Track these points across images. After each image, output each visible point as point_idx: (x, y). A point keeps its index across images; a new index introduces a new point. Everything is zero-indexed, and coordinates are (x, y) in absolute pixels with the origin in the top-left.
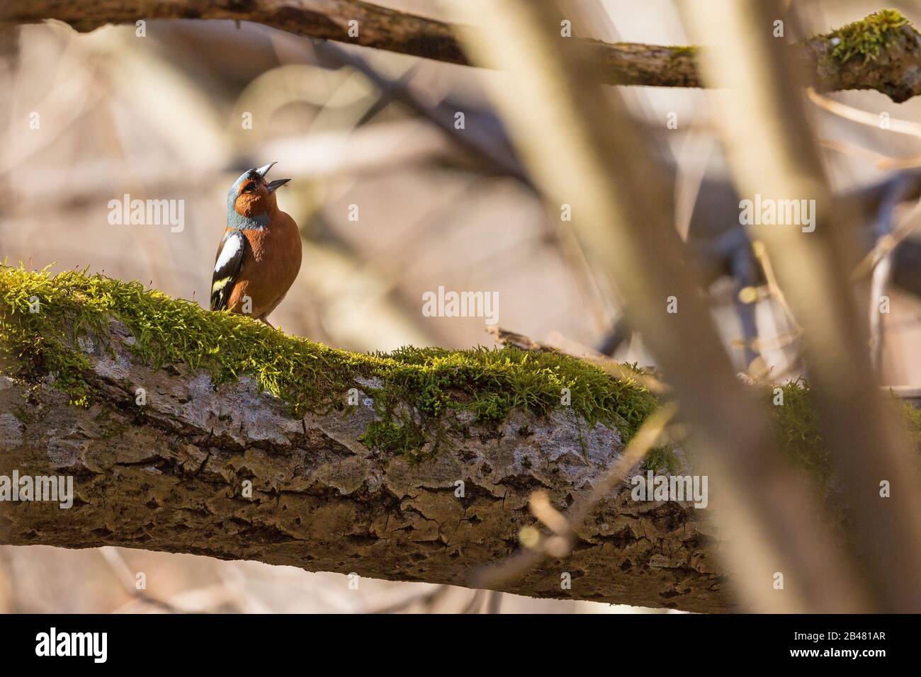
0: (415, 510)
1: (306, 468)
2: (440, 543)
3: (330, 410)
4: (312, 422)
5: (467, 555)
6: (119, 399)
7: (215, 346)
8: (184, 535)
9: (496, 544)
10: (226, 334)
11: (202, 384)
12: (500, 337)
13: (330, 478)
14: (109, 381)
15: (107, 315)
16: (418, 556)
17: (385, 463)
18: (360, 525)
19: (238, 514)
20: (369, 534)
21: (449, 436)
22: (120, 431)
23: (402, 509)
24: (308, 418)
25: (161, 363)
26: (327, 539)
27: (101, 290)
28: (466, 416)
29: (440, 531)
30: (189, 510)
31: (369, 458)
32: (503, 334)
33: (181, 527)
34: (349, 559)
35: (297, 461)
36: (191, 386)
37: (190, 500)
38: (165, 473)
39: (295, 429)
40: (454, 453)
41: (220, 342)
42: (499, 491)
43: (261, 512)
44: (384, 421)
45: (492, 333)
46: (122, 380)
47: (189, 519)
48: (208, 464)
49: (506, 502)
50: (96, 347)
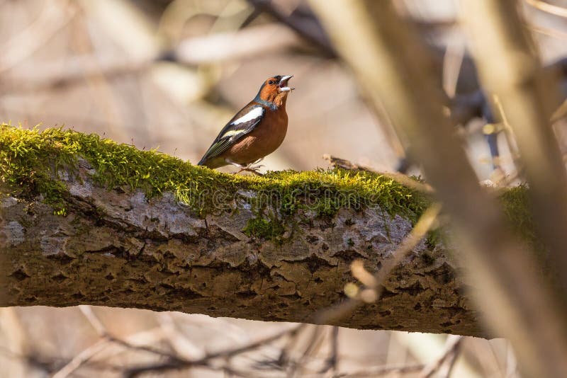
0: (280, 275)
1: (208, 251)
2: (296, 296)
3: (223, 212)
4: (211, 221)
5: (315, 304)
6: (86, 210)
7: (147, 174)
8: (131, 296)
9: (333, 295)
10: (153, 165)
11: (139, 198)
12: (332, 162)
13: (224, 256)
14: (79, 198)
15: (77, 156)
16: (283, 305)
17: (259, 246)
18: (244, 286)
19: (165, 282)
20: (250, 292)
21: (300, 227)
22: (87, 230)
23: (271, 275)
24: (208, 218)
25: (112, 185)
26: (223, 296)
27: (72, 139)
28: (311, 214)
29: (296, 288)
30: (133, 280)
31: (249, 243)
32: (334, 160)
33: (129, 291)
34: (238, 309)
35: (202, 246)
36: (132, 199)
37: (134, 273)
38: (117, 256)
39: (200, 226)
40: (303, 238)
41: (150, 171)
42: (334, 262)
43: (180, 280)
44: (258, 218)
45: (327, 159)
46: (88, 198)
47: (134, 286)
48: (145, 250)
49: (339, 268)
50: (70, 177)
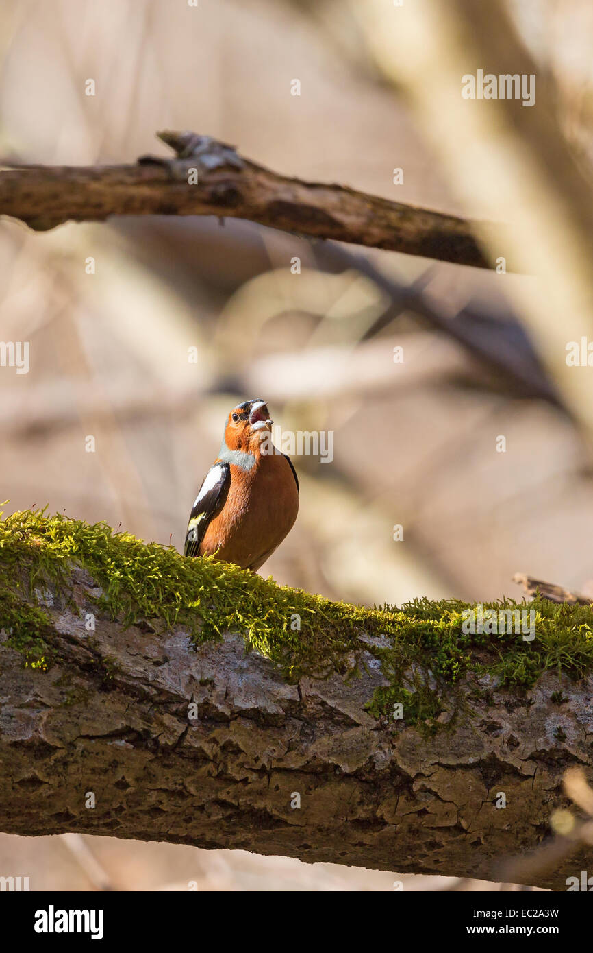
0: (430, 791)
1: (302, 742)
2: (458, 828)
3: (330, 673)
4: (309, 688)
5: (490, 843)
6: (83, 661)
7: (195, 599)
8: (159, 820)
9: (524, 830)
10: (208, 584)
11: (180, 643)
12: (530, 587)
13: (330, 753)
14: (71, 639)
15: (69, 562)
16: (433, 845)
17: (394, 735)
18: (365, 807)
19: (222, 796)
20: (376, 819)
21: (470, 704)
22: (85, 698)
23: (415, 789)
24: (304, 682)
25: (132, 617)
26: (326, 825)
27: (62, 532)
28: (489, 680)
29: (459, 815)
30: (165, 791)
31: (376, 729)
32: (533, 584)
33: (156, 810)
34: (353, 849)
35: (291, 734)
36: (167, 645)
37: (167, 779)
38: (137, 747)
39: (289, 696)
40: (475, 723)
41: (202, 594)
42: (528, 769)
43: (249, 793)
44: (394, 686)
45: (520, 582)
46: (87, 638)
47: (165, 801)
48: (188, 737)
49: (536, 781)
50: (56, 600)
